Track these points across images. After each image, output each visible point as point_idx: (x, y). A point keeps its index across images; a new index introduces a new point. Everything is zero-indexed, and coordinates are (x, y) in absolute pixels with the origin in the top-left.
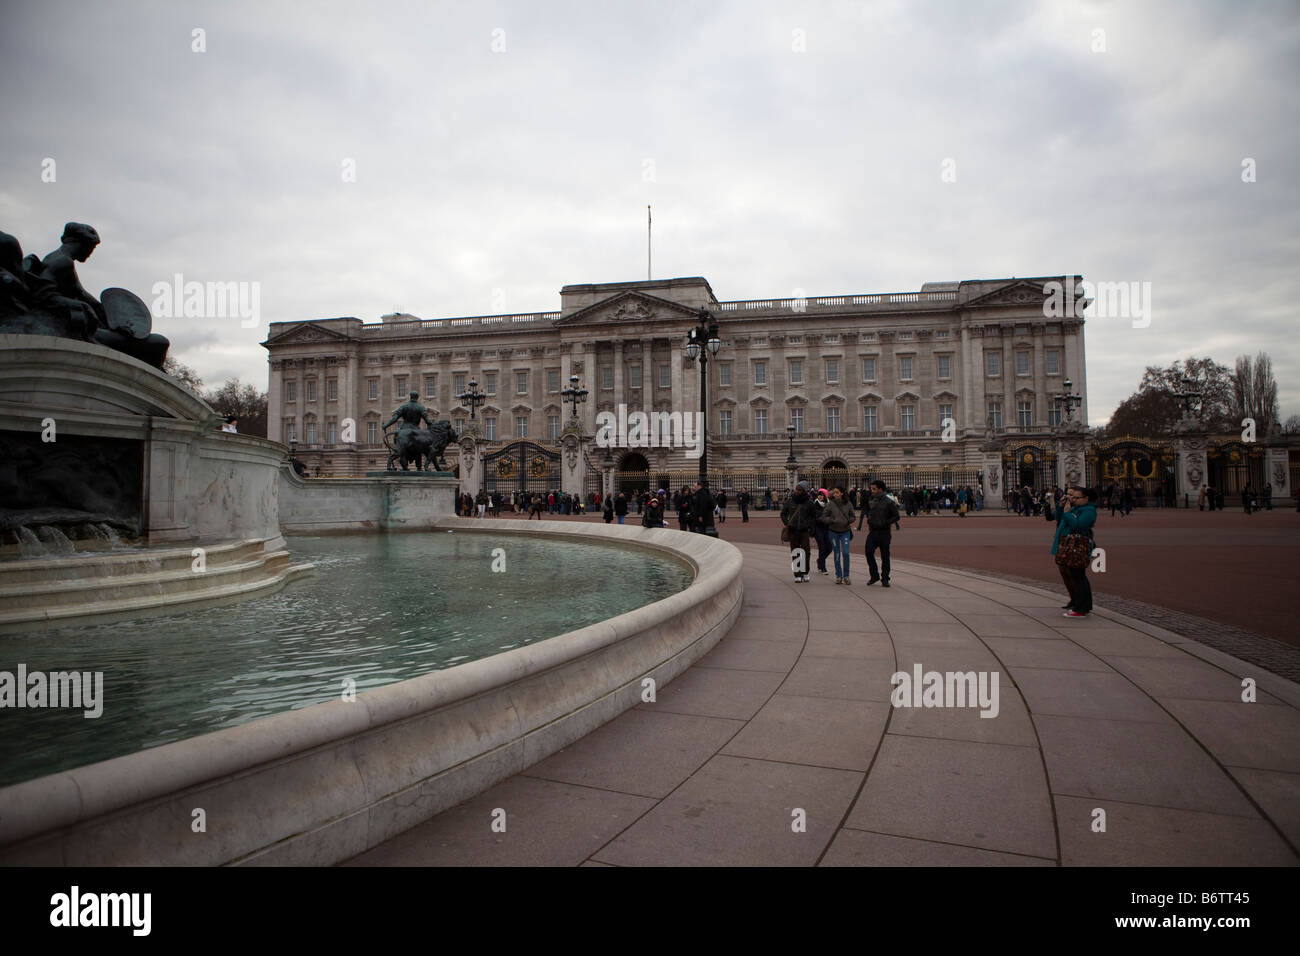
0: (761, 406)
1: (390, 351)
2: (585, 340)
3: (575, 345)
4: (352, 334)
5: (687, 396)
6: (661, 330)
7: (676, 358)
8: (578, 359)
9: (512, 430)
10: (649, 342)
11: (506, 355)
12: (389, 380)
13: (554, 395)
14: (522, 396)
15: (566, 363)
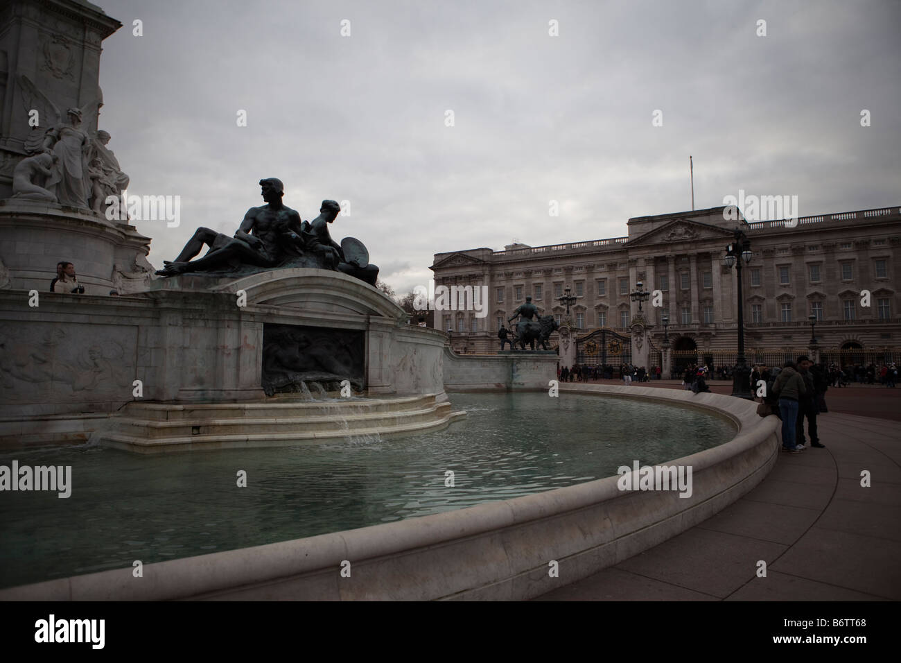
0: (786, 301)
1: (511, 269)
2: (647, 256)
3: (639, 260)
4: (486, 259)
5: (725, 294)
6: (703, 246)
7: (716, 266)
8: (641, 270)
9: (595, 322)
10: (695, 255)
11: (590, 269)
12: (511, 288)
13: (625, 296)
14: (601, 297)
15: (633, 273)
